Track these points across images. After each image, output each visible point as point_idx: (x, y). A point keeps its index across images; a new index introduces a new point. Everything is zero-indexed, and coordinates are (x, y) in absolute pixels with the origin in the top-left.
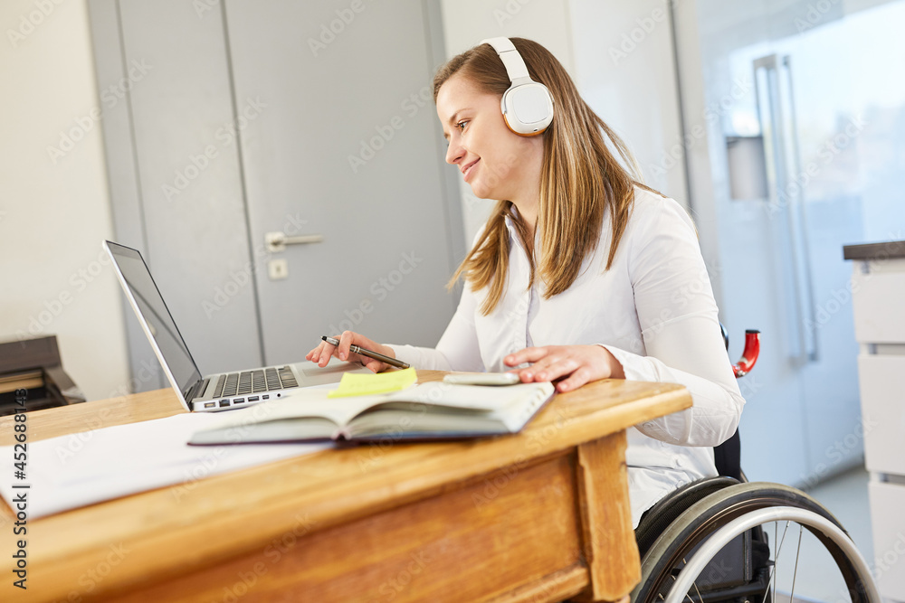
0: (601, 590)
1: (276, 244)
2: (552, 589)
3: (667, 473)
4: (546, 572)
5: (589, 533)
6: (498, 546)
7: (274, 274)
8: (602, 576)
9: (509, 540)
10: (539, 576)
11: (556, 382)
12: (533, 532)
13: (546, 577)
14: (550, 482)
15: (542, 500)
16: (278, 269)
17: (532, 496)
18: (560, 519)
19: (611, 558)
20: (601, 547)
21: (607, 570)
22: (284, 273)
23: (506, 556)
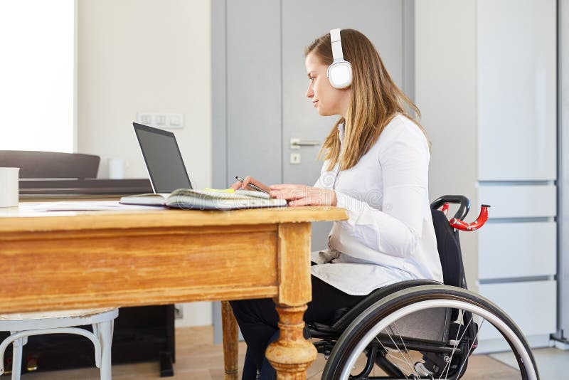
0: (284, 298)
1: (295, 144)
2: (254, 291)
3: (396, 271)
4: (255, 283)
5: (280, 270)
6: (228, 264)
7: (293, 161)
8: (286, 292)
9: (235, 263)
10: (250, 284)
11: (288, 201)
12: (249, 262)
13: (254, 285)
14: (263, 241)
15: (257, 249)
16: (295, 158)
17: (251, 246)
18: (267, 261)
19: (292, 285)
20: (287, 277)
21: (289, 290)
22: (298, 161)
23: (232, 270)
